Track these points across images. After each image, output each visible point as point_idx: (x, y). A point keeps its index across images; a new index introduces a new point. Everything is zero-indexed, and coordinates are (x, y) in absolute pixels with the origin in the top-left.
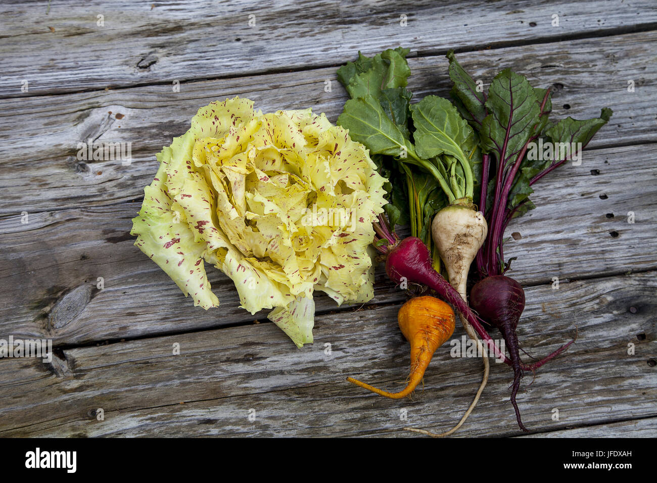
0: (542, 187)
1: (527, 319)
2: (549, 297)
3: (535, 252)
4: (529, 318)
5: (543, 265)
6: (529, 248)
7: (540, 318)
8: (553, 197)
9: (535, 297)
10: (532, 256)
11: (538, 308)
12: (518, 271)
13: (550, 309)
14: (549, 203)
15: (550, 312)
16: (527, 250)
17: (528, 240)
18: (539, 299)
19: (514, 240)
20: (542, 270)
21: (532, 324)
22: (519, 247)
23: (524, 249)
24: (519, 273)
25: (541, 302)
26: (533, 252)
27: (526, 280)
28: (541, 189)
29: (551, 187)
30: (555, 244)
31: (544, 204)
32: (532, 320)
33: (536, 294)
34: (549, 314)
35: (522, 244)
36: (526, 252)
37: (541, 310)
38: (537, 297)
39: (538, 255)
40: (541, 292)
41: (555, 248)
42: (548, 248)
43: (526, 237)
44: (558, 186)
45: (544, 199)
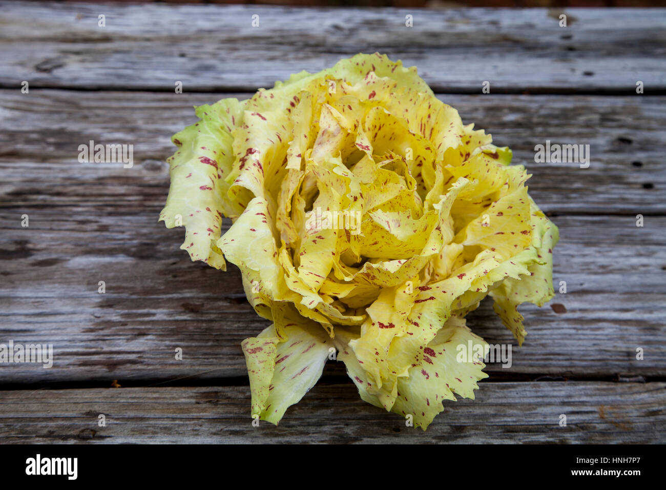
0: (599, 252)
1: (574, 427)
2: (611, 398)
3: (588, 332)
4: (576, 425)
5: (601, 350)
6: (578, 326)
7: (595, 427)
8: (616, 266)
9: (587, 395)
10: (582, 337)
11: (592, 412)
12: (559, 354)
13: (614, 415)
14: (611, 272)
15: (613, 419)
16: (574, 328)
17: (577, 315)
18: (595, 399)
19: (553, 313)
20: (599, 357)
21: (581, 434)
22: (562, 323)
23: (570, 326)
24: (561, 357)
25: (598, 404)
26: (585, 332)
27: (573, 370)
28: (598, 255)
29: (614, 254)
30: (620, 325)
31: (603, 273)
32: (582, 428)
33: (589, 392)
34: (611, 422)
35: (568, 320)
36: (573, 331)
37: (597, 415)
38: (591, 396)
39: (593, 337)
40: (598, 389)
41: (621, 330)
42: (610, 330)
43: (573, 311)
44: (625, 252)
45: (603, 267)
